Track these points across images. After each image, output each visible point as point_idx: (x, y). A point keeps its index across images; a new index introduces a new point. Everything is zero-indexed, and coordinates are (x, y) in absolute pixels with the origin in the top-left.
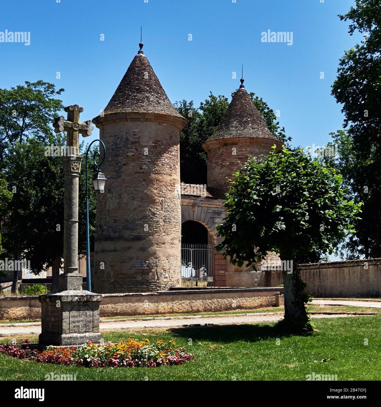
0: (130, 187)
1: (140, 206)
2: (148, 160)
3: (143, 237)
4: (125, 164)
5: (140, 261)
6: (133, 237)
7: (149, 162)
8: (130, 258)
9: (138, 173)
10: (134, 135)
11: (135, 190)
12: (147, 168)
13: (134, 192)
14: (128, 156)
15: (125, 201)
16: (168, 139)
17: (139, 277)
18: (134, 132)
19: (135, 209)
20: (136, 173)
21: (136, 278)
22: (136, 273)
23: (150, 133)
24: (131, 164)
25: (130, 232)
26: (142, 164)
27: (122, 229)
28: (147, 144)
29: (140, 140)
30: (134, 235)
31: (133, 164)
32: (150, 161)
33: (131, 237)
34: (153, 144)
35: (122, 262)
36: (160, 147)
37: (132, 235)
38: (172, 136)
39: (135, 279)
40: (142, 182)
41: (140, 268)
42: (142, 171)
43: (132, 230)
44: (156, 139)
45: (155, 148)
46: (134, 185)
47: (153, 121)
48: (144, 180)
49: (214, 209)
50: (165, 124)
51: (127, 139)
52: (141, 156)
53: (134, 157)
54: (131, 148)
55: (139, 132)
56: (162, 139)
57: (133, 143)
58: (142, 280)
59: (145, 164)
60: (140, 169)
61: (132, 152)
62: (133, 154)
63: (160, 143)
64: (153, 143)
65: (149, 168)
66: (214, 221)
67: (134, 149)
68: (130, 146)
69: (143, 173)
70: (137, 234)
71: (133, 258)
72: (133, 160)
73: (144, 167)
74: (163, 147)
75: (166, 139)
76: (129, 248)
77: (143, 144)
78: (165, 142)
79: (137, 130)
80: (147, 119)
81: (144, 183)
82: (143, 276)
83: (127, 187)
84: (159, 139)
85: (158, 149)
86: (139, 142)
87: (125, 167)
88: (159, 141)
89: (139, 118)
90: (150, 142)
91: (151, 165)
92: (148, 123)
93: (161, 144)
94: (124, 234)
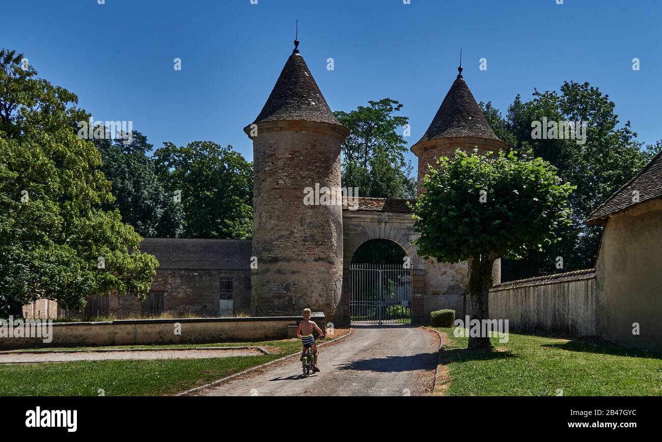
0: (267, 205)
1: (276, 225)
2: (284, 174)
3: (280, 258)
4: (263, 181)
5: (277, 284)
6: (270, 258)
7: (285, 176)
8: (268, 282)
9: (276, 188)
10: (271, 147)
11: (272, 208)
12: (283, 182)
13: (271, 210)
14: (265, 171)
15: (264, 220)
16: (310, 149)
17: (276, 301)
18: (270, 144)
19: (272, 228)
20: (273, 189)
21: (273, 302)
22: (274, 297)
23: (286, 144)
24: (268, 180)
25: (268, 253)
26: (278, 179)
27: (262, 250)
28: (283, 156)
29: (276, 152)
30: (272, 257)
31: (270, 180)
32: (287, 174)
33: (269, 259)
34: (290, 156)
35: (262, 286)
36: (298, 158)
37: (269, 257)
38: (315, 145)
39: (272, 304)
40: (278, 198)
41: (276, 292)
42: (278, 187)
43: (269, 251)
44: (293, 150)
45: (292, 160)
46: (271, 203)
47: (288, 130)
48: (281, 196)
49: (408, 225)
50: (304, 132)
51: (265, 153)
52: (277, 170)
53: (271, 172)
54: (268, 162)
55: (275, 144)
56: (301, 149)
57: (270, 156)
58: (279, 304)
59: (281, 178)
60: (276, 184)
61: (269, 166)
62: (270, 168)
63: (297, 154)
64: (290, 154)
65: (285, 183)
66: (408, 239)
67: (271, 162)
68: (267, 160)
69: (280, 188)
70: (274, 256)
71: (270, 282)
72: (270, 175)
73: (281, 182)
74: (301, 158)
75: (307, 149)
76: (268, 270)
77: (279, 157)
78: (304, 152)
79: (272, 141)
80: (281, 128)
81: (280, 200)
82: (280, 300)
83: (266, 205)
84: (296, 149)
85: (296, 161)
86: (275, 154)
87: (263, 184)
88: (297, 152)
89: (273, 128)
90: (286, 154)
91: (287, 180)
92: (284, 132)
93: (299, 155)
94: (263, 255)
